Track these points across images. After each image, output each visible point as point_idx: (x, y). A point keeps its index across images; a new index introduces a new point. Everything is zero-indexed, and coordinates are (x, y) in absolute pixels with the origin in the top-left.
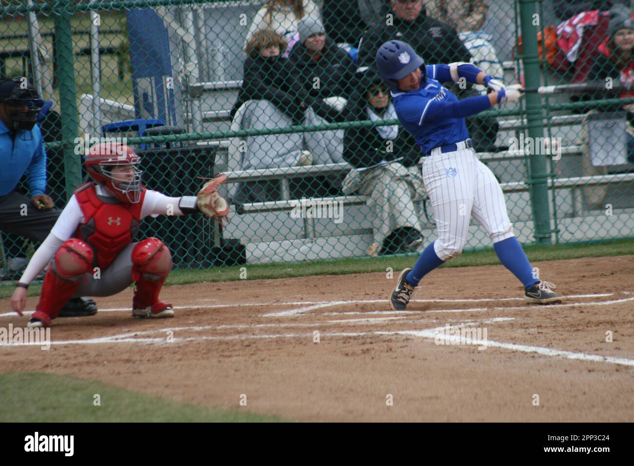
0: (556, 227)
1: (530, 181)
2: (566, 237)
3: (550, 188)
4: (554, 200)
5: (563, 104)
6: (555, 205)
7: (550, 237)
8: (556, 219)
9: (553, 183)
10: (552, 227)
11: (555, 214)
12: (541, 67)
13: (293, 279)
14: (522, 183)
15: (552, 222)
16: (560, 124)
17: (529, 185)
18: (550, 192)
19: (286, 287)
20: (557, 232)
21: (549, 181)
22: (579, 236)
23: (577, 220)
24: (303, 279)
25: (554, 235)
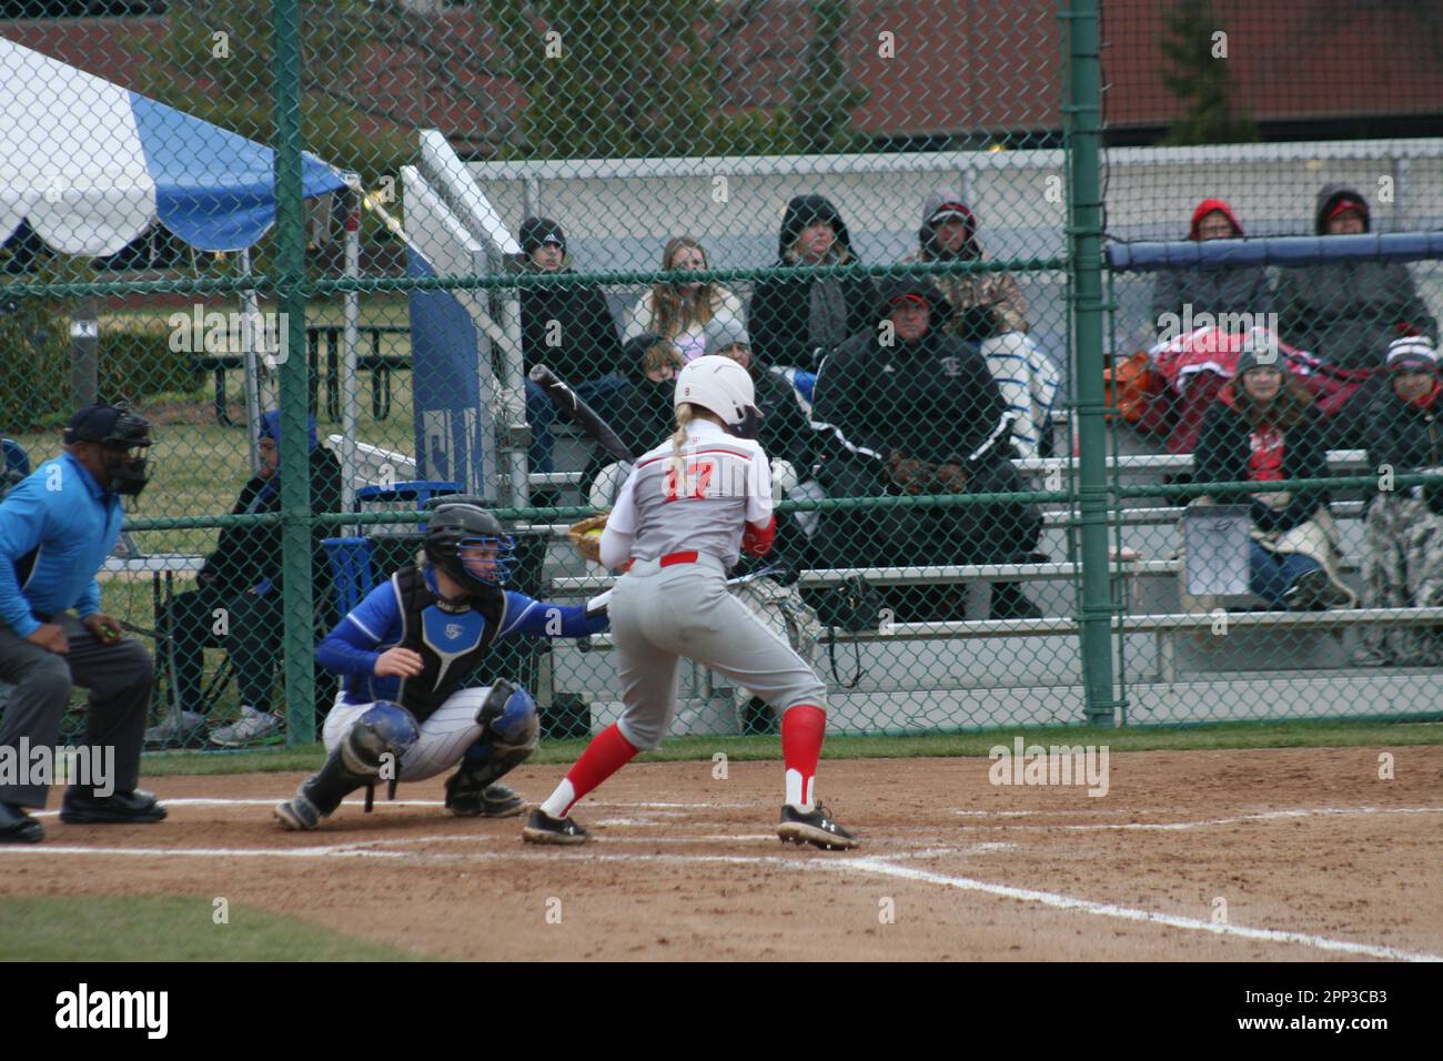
0: (1123, 698)
1: (1082, 617)
2: (1139, 715)
3: (1116, 630)
4: (1121, 651)
5: (1144, 487)
6: (1122, 659)
7: (1112, 715)
8: (1123, 683)
9: (1121, 621)
10: (1117, 698)
11: (1122, 675)
12: (1109, 422)
13: (660, 765)
14: (1068, 619)
15: (1117, 689)
16: (1136, 523)
17: (1079, 622)
18: (1115, 638)
19: (646, 778)
20: (1125, 705)
21: (1115, 618)
22: (1162, 714)
23: (1162, 688)
24: (677, 766)
25: (1118, 710)
